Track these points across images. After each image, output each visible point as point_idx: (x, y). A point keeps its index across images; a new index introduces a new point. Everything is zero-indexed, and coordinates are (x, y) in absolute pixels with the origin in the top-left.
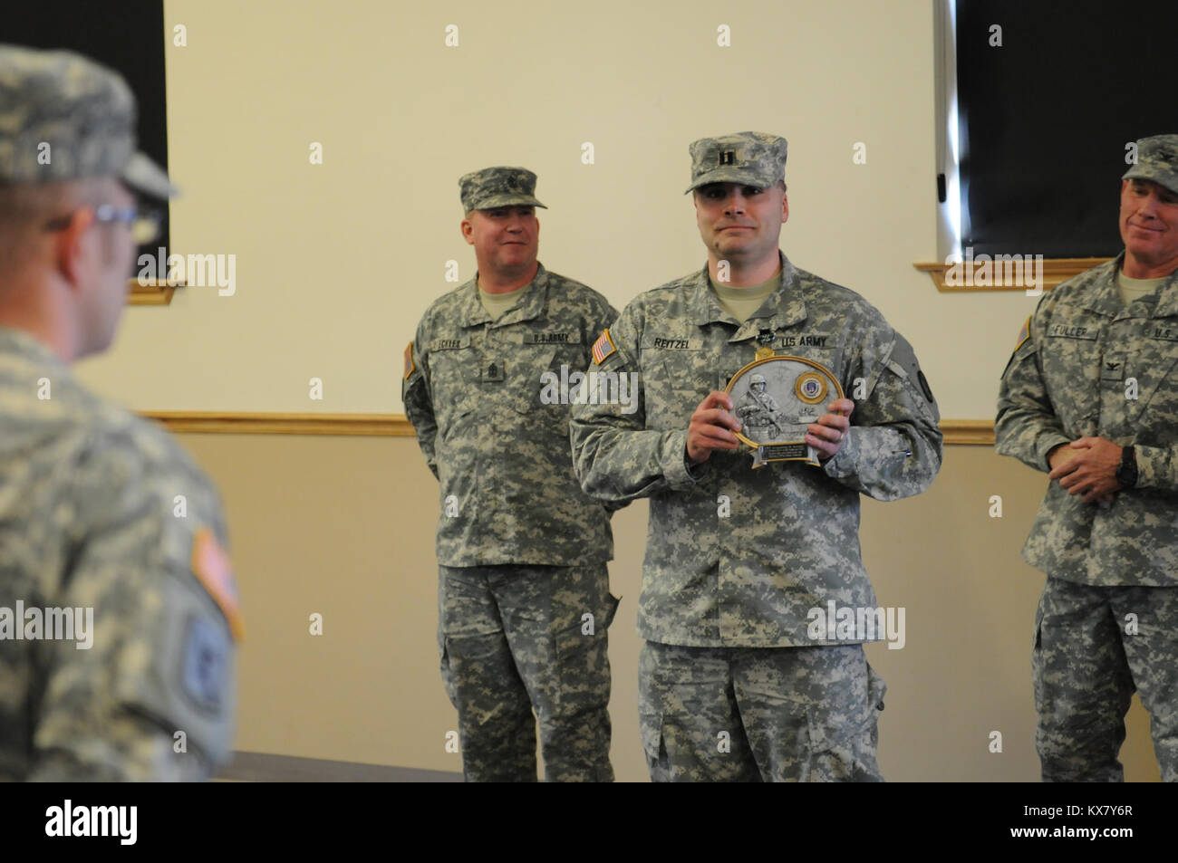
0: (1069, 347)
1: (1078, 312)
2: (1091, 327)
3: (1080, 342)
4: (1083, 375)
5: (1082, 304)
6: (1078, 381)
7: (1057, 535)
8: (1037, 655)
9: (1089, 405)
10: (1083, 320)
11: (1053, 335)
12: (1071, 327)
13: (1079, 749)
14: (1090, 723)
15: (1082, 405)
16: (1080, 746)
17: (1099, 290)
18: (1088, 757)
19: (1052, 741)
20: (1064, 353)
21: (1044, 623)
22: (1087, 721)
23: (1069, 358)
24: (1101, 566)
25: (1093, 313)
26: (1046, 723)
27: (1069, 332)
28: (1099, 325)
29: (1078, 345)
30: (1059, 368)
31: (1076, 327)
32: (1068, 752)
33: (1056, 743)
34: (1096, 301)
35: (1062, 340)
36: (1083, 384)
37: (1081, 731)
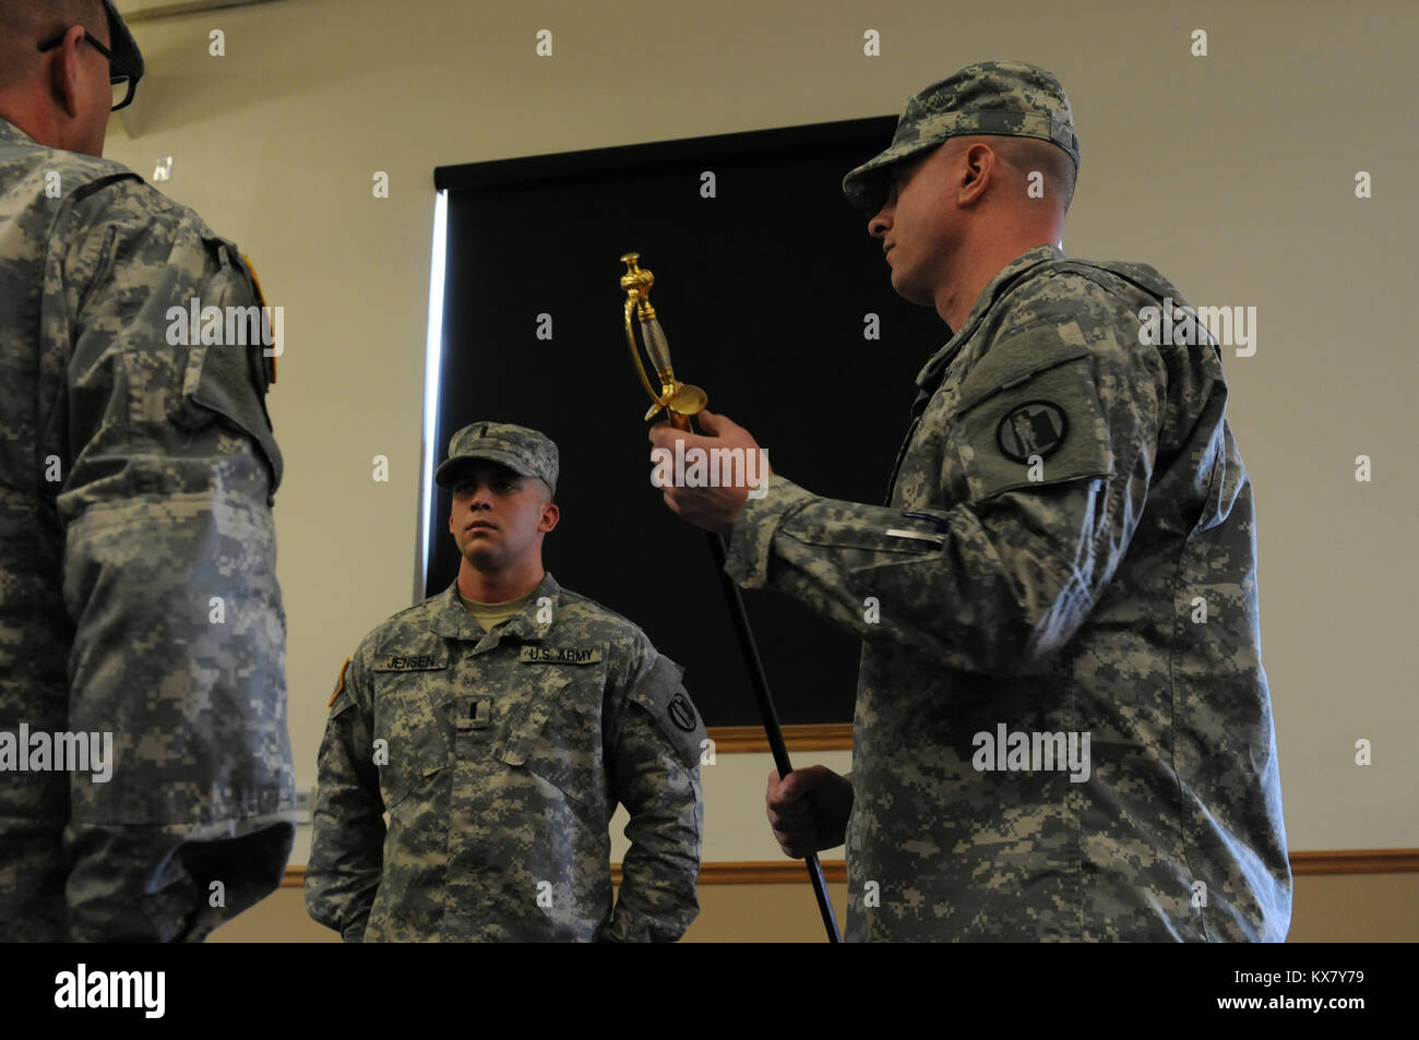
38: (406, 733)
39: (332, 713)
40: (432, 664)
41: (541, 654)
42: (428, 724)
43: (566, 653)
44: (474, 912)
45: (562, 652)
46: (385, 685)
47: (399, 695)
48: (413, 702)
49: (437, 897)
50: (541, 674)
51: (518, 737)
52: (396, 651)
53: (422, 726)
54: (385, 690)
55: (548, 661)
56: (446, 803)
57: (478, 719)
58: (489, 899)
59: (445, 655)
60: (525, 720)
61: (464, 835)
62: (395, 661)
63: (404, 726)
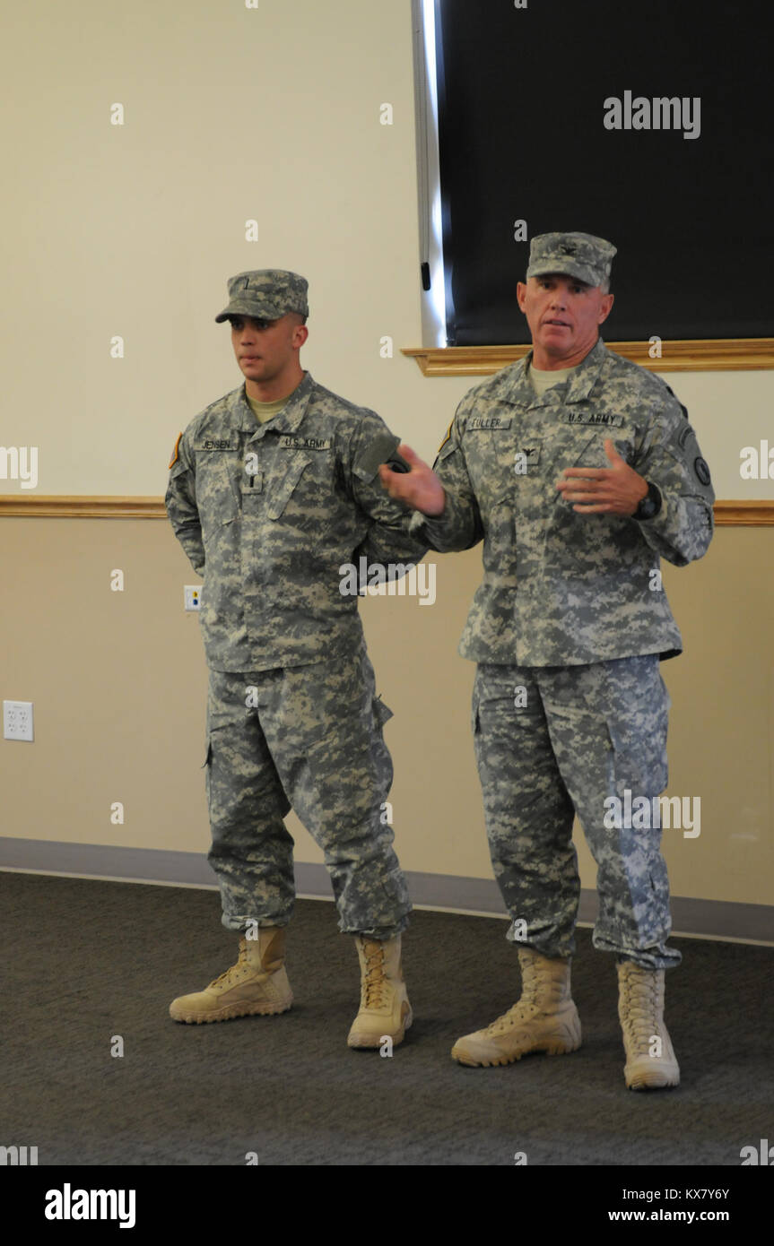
0: (484, 438)
1: (494, 404)
2: (504, 418)
3: (495, 433)
4: (496, 463)
5: (497, 396)
6: (492, 469)
7: (483, 624)
8: (476, 740)
9: (503, 491)
10: (497, 412)
11: (471, 429)
12: (486, 419)
13: (526, 829)
14: (534, 800)
15: (497, 491)
16: (526, 825)
17: (513, 382)
18: (534, 837)
19: (499, 823)
20: (480, 444)
21: (481, 708)
22: (532, 798)
23: (485, 448)
24: (529, 647)
25: (507, 403)
26: (492, 806)
27: (484, 424)
28: (512, 415)
29: (493, 435)
30: (477, 459)
31: (490, 419)
32: (515, 834)
33: (503, 824)
34: (510, 393)
35: (479, 432)
36: (497, 471)
37: (527, 809)
38: (213, 494)
39: (172, 475)
40: (229, 446)
41: (293, 443)
42: (227, 489)
43: (309, 442)
44: (263, 611)
45: (307, 441)
46: (202, 460)
47: (210, 467)
48: (217, 473)
49: (238, 602)
50: (293, 456)
51: (276, 500)
52: (207, 436)
53: (223, 490)
54: (202, 464)
55: (297, 447)
56: (239, 543)
57: (255, 487)
58: (271, 602)
59: (236, 441)
60: (281, 487)
61: (249, 564)
62: (207, 443)
63: (212, 490)
